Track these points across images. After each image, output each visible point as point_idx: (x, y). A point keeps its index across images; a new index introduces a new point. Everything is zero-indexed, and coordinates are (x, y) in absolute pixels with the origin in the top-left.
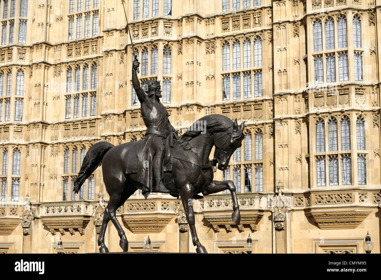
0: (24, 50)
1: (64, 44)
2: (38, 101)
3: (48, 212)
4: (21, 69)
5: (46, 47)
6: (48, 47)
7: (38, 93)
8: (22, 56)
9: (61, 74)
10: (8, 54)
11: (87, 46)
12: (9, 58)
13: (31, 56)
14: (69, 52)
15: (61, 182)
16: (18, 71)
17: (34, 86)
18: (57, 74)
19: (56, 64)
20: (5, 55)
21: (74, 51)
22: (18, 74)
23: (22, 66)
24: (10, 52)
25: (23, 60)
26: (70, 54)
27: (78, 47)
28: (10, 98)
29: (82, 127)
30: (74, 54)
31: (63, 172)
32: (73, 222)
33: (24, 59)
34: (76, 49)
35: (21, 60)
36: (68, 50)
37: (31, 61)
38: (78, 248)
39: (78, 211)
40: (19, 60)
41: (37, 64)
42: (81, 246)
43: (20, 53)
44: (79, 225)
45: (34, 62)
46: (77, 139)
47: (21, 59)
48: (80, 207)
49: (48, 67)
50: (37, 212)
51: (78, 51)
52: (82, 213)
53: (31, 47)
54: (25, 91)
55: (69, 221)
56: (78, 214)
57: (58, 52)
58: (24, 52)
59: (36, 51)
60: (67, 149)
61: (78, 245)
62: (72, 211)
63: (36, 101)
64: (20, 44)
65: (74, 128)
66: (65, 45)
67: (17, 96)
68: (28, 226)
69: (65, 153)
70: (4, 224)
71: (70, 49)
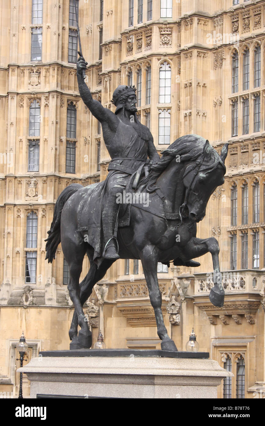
0: (169, 29)
1: (226, 13)
2: (189, 111)
3: (202, 289)
4: (165, 61)
5: (199, 20)
6: (202, 20)
7: (189, 97)
8: (166, 39)
9: (224, 63)
10: (147, 37)
11: (259, 12)
12: (149, 45)
13: (179, 38)
14: (235, 26)
15: (226, 240)
16: (162, 64)
17: (183, 87)
18: (218, 63)
19: (217, 47)
20: (143, 40)
21: (241, 23)
22: (161, 69)
23: (165, 56)
24: (149, 35)
25: (169, 46)
26: (236, 29)
27: (246, 16)
28: (150, 109)
29: (253, 149)
30: (240, 29)
31: (230, 225)
32: (236, 305)
33: (170, 43)
34: (244, 19)
35: (166, 46)
36: (233, 22)
37: (180, 46)
38: (245, 347)
39: (242, 286)
40: (162, 46)
41: (187, 50)
42: (249, 343)
43: (163, 34)
44: (245, 309)
45: (182, 47)
46: (247, 170)
47: (166, 43)
48: (244, 279)
49: (204, 53)
50: (189, 289)
51: (246, 22)
52: (248, 289)
53: (179, 24)
54: (173, 96)
55: (229, 304)
56: (241, 291)
57: (219, 27)
58: (170, 33)
59: (186, 30)
60: (234, 187)
61: (245, 342)
62: (234, 287)
63: (186, 112)
64: (161, 21)
65: (242, 151)
66: (228, 14)
67: (160, 106)
68: (176, 312)
69: (233, 193)
70: (147, 310)
71: (235, 20)
